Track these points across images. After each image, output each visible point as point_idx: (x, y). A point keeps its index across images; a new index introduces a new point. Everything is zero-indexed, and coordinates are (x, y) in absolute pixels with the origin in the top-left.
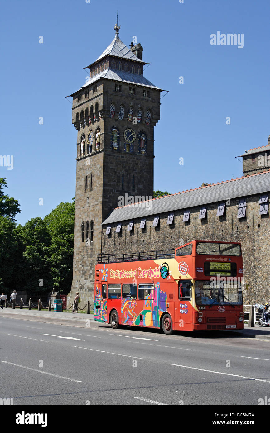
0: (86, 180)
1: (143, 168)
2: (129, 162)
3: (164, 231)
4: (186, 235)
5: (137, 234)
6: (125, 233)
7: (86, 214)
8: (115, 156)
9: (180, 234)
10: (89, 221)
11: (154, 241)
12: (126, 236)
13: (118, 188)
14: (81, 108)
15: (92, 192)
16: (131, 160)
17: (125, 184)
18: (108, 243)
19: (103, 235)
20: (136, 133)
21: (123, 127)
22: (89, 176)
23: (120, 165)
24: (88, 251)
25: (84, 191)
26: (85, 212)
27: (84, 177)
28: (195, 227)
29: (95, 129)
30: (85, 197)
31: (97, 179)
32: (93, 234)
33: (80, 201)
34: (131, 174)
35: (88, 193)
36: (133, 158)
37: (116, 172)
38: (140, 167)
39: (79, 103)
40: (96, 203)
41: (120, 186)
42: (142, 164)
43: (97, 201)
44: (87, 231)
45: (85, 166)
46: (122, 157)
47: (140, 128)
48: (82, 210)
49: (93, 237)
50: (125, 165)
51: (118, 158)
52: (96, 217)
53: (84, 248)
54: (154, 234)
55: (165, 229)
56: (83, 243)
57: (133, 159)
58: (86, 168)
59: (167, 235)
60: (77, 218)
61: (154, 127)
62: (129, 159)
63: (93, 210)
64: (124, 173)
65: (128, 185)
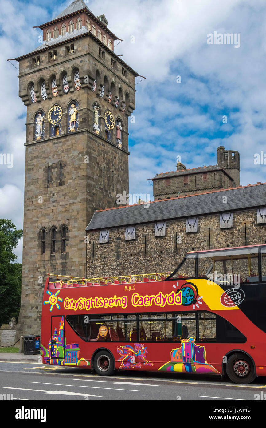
0: (48, 172)
1: (121, 165)
2: (109, 154)
7: (50, 217)
8: (97, 142)
10: (57, 226)
12: (146, 243)
13: (100, 184)
14: (39, 75)
15: (62, 187)
17: (106, 181)
19: (88, 244)
21: (103, 106)
22: (54, 166)
23: (102, 155)
24: (54, 266)
25: (43, 186)
26: (46, 215)
27: (43, 168)
29: (67, 104)
31: (72, 170)
32: (66, 243)
34: (111, 170)
35: (55, 189)
37: (98, 163)
38: (118, 162)
42: (120, 159)
43: (75, 198)
44: (54, 239)
45: (44, 153)
46: (103, 145)
47: (117, 114)
49: (67, 247)
50: (105, 157)
51: (100, 145)
53: (46, 262)
56: (44, 255)
57: (112, 151)
62: (109, 149)
63: (66, 211)
64: (105, 167)
65: (109, 183)
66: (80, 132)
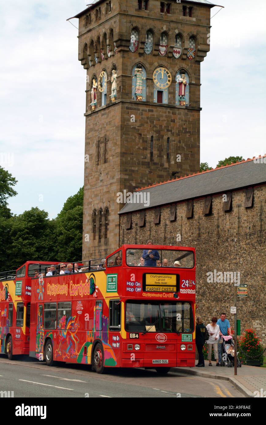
0: (98, 147)
1: (184, 127)
2: (161, 119)
3: (198, 224)
4: (227, 231)
5: (165, 228)
6: (149, 227)
7: (99, 198)
8: (139, 110)
9: (219, 229)
10: (103, 208)
11: (187, 238)
12: (150, 230)
13: (144, 158)
14: (90, 37)
15: (107, 165)
16: (164, 115)
17: (155, 152)
18: (127, 241)
19: (121, 229)
20: (171, 73)
21: (151, 64)
22: (102, 140)
23: (148, 123)
24: (101, 252)
25: (95, 163)
26: (96, 195)
27: (95, 142)
28: (239, 218)
29: (110, 69)
30: (97, 172)
31: (113, 146)
32: (108, 227)
33: (90, 178)
34: (165, 136)
35: (102, 167)
36: (167, 112)
37: (141, 135)
38: (179, 125)
39: (88, 29)
40: (112, 181)
41: (147, 155)
42: (182, 120)
43: (113, 178)
44: (101, 223)
45: (96, 125)
46: (149, 111)
47: (178, 66)
48: (94, 192)
49: (108, 231)
50: (155, 124)
51: (144, 112)
52: (111, 202)
53: (96, 248)
54: (186, 229)
55: (200, 221)
56: (95, 240)
57: (167, 114)
58: (99, 129)
59: (203, 230)
60: (86, 203)
61: (201, 63)
62: (161, 113)
63: (108, 192)
64: (154, 136)
65: (160, 153)
66: (117, 102)
